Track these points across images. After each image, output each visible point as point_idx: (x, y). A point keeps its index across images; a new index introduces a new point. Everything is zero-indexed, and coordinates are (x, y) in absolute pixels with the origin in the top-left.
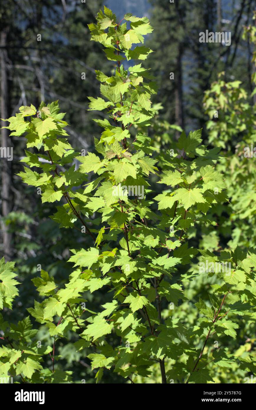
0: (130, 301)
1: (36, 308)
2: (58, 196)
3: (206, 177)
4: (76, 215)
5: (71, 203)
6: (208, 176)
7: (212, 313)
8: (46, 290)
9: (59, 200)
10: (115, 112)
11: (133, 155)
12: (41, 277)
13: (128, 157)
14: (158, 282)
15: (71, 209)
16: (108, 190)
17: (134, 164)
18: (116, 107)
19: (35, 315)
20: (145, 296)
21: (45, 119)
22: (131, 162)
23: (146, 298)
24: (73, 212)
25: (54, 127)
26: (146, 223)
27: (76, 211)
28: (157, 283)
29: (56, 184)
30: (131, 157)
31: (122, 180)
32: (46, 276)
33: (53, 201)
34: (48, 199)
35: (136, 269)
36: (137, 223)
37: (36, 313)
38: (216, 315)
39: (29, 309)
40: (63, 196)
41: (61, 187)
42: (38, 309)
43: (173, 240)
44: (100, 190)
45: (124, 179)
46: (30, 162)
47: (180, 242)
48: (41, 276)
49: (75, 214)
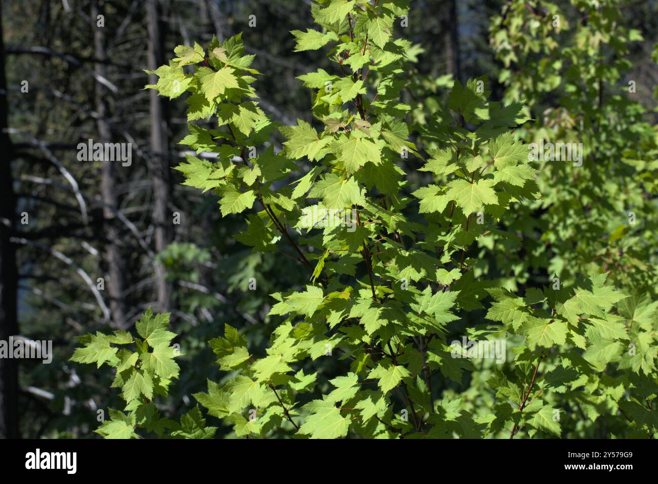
0: (378, 375)
1: (210, 393)
2: (247, 200)
3: (499, 156)
4: (281, 231)
5: (270, 210)
6: (503, 155)
7: (518, 393)
8: (232, 361)
9: (250, 207)
10: (339, 51)
11: (372, 124)
12: (225, 338)
13: (365, 128)
14: (426, 341)
15: (271, 219)
16: (332, 187)
17: (375, 140)
18: (342, 43)
19: (209, 404)
20: (403, 365)
21: (220, 68)
22: (369, 138)
23: (405, 369)
24: (275, 225)
25: (233, 83)
26: (401, 239)
27: (280, 224)
28: (424, 343)
29: (244, 180)
30: (368, 128)
31: (357, 168)
32: (234, 335)
33: (240, 211)
34: (231, 209)
35: (385, 322)
36: (384, 241)
37: (210, 401)
38: (525, 395)
39: (197, 394)
40: (256, 199)
41: (254, 183)
42: (214, 394)
43: (448, 267)
44: (318, 187)
45: (361, 166)
46: (197, 142)
47: (460, 272)
48: (226, 335)
49: (278, 228)
